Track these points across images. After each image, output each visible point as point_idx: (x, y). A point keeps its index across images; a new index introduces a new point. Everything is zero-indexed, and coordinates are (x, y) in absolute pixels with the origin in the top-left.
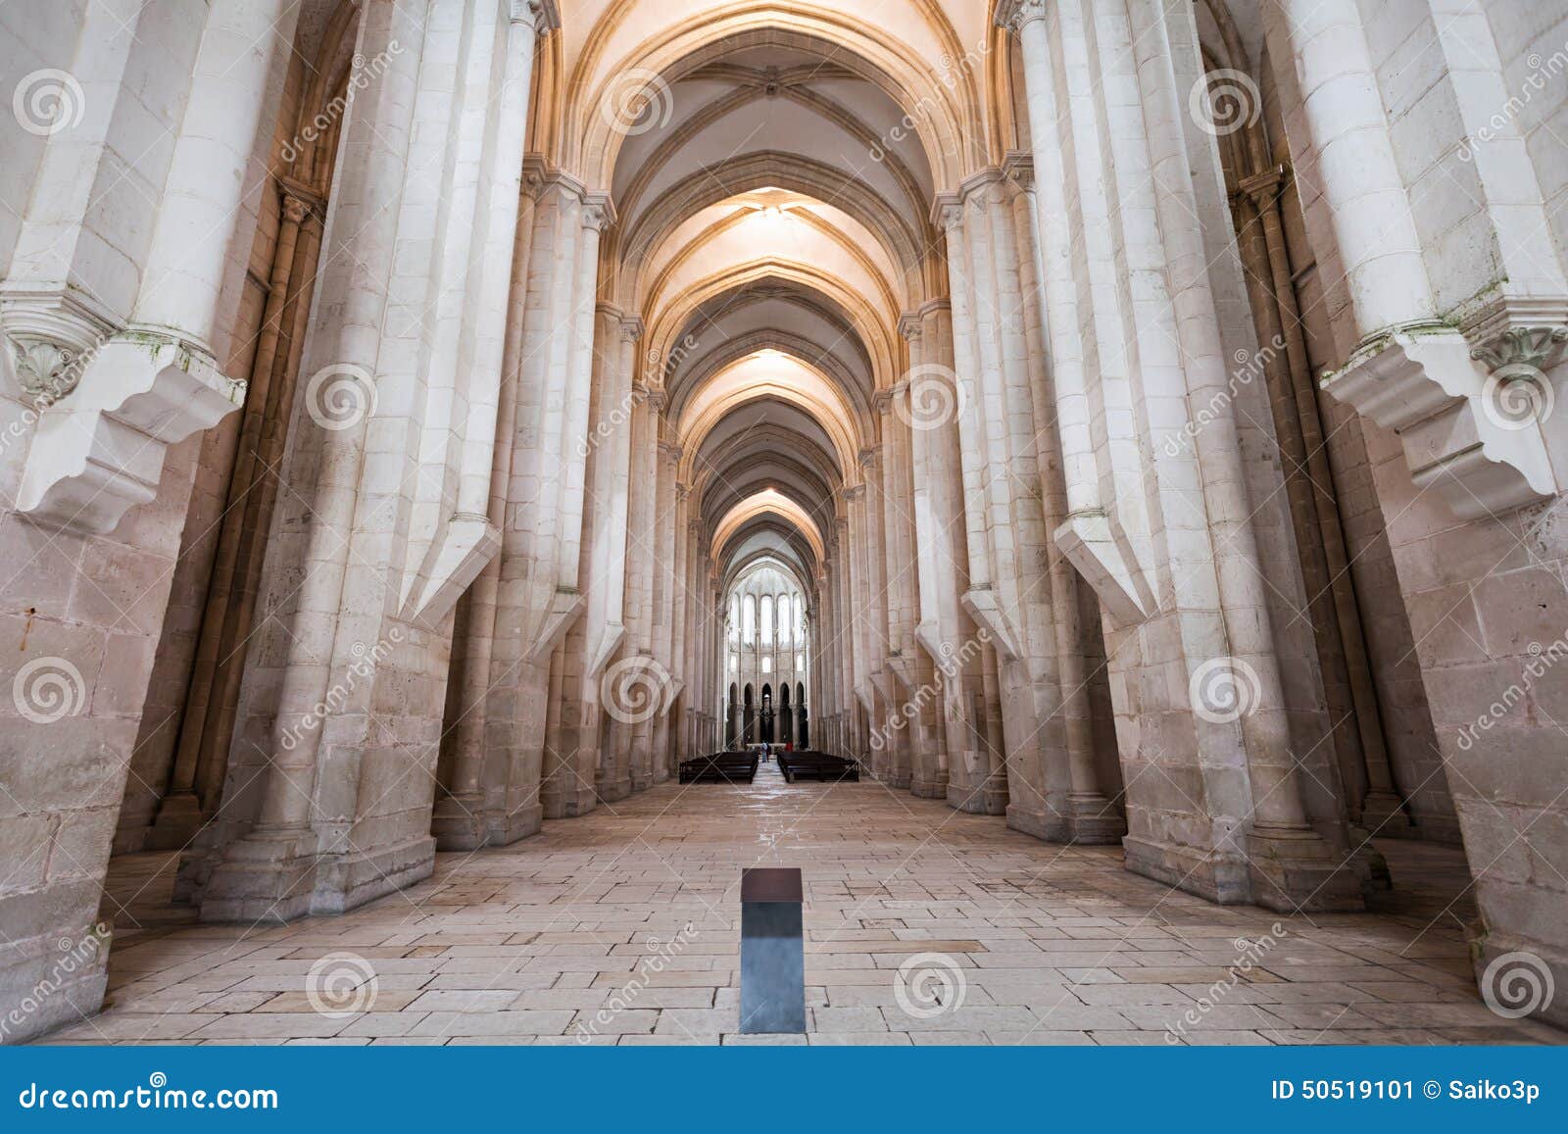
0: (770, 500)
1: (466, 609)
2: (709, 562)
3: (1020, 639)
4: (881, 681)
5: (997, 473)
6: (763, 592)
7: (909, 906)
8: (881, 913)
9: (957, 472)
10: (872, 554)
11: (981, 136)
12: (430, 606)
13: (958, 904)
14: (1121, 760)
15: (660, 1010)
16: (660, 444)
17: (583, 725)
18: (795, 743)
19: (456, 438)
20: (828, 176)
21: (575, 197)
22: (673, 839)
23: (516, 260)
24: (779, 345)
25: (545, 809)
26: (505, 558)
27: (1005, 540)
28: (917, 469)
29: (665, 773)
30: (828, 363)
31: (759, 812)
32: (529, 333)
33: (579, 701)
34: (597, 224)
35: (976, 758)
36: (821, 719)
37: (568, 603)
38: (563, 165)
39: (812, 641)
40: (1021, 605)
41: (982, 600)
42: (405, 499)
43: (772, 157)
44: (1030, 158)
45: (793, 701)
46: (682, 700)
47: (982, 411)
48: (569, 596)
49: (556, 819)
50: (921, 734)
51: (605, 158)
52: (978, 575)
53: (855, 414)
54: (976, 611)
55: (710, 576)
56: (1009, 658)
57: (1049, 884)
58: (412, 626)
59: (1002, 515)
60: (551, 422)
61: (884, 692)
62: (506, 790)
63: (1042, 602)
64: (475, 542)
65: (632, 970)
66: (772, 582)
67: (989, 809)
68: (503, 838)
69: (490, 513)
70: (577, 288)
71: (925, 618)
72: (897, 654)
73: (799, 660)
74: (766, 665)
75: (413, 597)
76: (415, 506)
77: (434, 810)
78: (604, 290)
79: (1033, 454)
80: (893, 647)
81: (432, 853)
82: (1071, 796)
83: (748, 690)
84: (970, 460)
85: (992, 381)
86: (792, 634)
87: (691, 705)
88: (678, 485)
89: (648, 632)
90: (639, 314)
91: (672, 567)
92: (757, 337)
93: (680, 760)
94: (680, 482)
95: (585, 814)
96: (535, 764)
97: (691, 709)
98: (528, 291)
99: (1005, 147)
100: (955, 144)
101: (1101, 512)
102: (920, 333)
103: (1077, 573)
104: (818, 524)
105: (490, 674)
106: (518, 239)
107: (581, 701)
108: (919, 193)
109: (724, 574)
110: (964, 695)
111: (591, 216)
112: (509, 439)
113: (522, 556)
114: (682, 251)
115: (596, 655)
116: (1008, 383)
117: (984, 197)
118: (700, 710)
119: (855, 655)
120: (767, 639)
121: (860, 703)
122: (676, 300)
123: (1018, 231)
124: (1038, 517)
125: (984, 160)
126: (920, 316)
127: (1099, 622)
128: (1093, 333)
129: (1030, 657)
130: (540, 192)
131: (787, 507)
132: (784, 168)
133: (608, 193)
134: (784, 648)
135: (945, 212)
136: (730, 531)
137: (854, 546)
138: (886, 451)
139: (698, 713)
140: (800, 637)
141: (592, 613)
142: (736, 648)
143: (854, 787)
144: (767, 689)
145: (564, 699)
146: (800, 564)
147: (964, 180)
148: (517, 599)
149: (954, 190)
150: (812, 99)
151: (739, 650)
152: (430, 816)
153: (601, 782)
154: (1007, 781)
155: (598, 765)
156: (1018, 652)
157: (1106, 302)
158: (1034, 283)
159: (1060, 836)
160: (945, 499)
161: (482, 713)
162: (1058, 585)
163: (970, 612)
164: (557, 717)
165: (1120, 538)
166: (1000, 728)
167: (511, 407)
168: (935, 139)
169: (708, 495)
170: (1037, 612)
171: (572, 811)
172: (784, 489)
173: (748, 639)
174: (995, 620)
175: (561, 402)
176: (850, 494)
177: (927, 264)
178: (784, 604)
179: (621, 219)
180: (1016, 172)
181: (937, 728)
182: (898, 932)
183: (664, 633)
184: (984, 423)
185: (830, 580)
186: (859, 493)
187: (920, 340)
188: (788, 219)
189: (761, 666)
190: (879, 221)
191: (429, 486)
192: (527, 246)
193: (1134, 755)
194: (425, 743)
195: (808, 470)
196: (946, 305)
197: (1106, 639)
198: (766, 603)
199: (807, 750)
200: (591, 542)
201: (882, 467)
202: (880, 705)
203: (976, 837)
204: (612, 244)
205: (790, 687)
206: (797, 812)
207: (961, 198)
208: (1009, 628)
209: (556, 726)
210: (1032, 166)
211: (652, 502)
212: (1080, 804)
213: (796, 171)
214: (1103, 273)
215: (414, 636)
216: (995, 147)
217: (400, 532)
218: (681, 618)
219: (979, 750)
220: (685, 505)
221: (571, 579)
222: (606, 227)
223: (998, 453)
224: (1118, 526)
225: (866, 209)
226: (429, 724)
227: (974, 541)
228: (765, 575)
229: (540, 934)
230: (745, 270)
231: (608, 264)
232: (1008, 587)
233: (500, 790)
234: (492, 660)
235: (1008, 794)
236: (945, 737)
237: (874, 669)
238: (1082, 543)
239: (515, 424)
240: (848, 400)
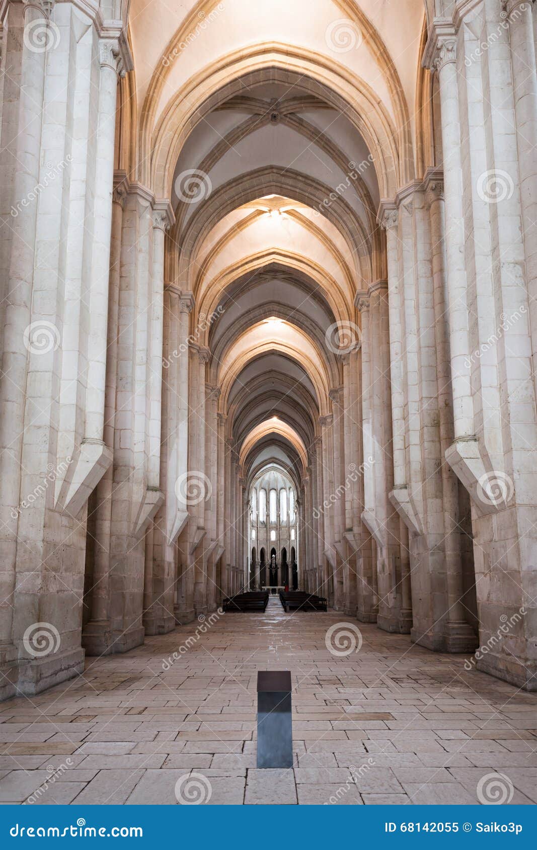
0: (275, 425)
1: (94, 501)
2: (238, 467)
3: (422, 522)
4: (340, 547)
5: (413, 408)
6: (271, 487)
7: (352, 691)
8: (337, 696)
9: (389, 407)
10: (337, 462)
11: (411, 156)
12: (73, 501)
13: (380, 690)
14: (478, 601)
15: (214, 754)
16: (207, 386)
17: (166, 577)
18: (290, 586)
19: (81, 385)
20: (312, 186)
21: (148, 204)
22: (219, 648)
23: (112, 254)
24: (281, 315)
25: (146, 629)
26: (115, 467)
27: (416, 455)
28: (365, 404)
29: (215, 605)
30: (311, 328)
31: (268, 632)
32: (123, 308)
33: (163, 560)
34: (162, 225)
35: (395, 598)
36: (305, 572)
37: (154, 497)
38: (139, 179)
39: (300, 520)
40: (425, 499)
41: (400, 495)
42: (53, 430)
43: (275, 171)
44: (442, 173)
45: (289, 559)
46: (223, 560)
47: (405, 366)
48: (154, 493)
49: (152, 635)
50: (363, 581)
51: (167, 173)
52: (399, 479)
53: (328, 364)
54: (398, 503)
55: (239, 476)
56: (416, 534)
57: (432, 678)
58: (63, 514)
59: (415, 438)
60: (139, 372)
61: (342, 554)
62: (123, 618)
63: (436, 497)
64: (97, 458)
65: (197, 730)
66: (276, 480)
67: (401, 630)
68: (122, 648)
69: (105, 438)
70: (151, 274)
71: (366, 507)
72: (351, 530)
73: (293, 532)
74: (273, 536)
75: (62, 495)
76: (60, 434)
77: (83, 631)
78: (169, 273)
79: (436, 396)
80: (348, 526)
81: (83, 658)
82: (448, 623)
83: (262, 551)
84: (397, 400)
85: (412, 343)
86: (288, 515)
87: (228, 562)
88: (218, 414)
89: (202, 515)
90: (191, 292)
91: (216, 472)
92: (266, 308)
93: (223, 598)
94: (220, 412)
95: (168, 633)
96: (139, 600)
97: (229, 565)
98: (121, 277)
99: (426, 165)
100: (394, 162)
101: (475, 438)
102: (368, 306)
103: (459, 480)
104: (304, 442)
105: (110, 544)
106: (113, 237)
107: (164, 561)
108: (370, 199)
109: (247, 476)
110: (388, 558)
111: (159, 220)
112: (114, 385)
113: (125, 466)
114: (218, 243)
115: (172, 530)
116: (422, 345)
117: (411, 203)
118: (234, 564)
119: (326, 529)
120: (273, 518)
121: (328, 562)
122: (216, 280)
123: (433, 230)
124: (437, 439)
125: (412, 177)
126: (369, 293)
127: (470, 511)
128: (476, 310)
129: (428, 533)
130: (126, 202)
131: (286, 430)
132: (283, 179)
133: (168, 201)
134: (284, 524)
135: (386, 215)
136: (250, 446)
137: (326, 457)
138: (346, 391)
139: (233, 567)
140: (293, 517)
141: (169, 503)
142: (255, 525)
143: (325, 615)
144: (273, 551)
145: (154, 560)
146: (293, 468)
147: (399, 190)
148: (124, 495)
149: (392, 198)
150: (300, 125)
151: (257, 525)
152: (80, 635)
153: (177, 612)
154: (411, 613)
155: (175, 601)
156: (421, 531)
157: (485, 287)
158: (441, 270)
159: (441, 648)
160: (381, 426)
161: (106, 569)
162: (447, 486)
163: (393, 504)
164: (151, 571)
165: (485, 457)
166: (409, 579)
167: (114, 361)
168: (381, 157)
169: (237, 421)
170: (433, 503)
171: (161, 630)
172: (284, 417)
173: (262, 518)
174: (408, 509)
175: (145, 359)
176: (324, 421)
177: (374, 254)
178: (284, 494)
179: (178, 220)
180: (432, 184)
181: (372, 579)
182: (345, 707)
183: (212, 515)
184: (406, 374)
185: (311, 479)
186: (329, 420)
187: (368, 311)
188: (285, 219)
189: (270, 536)
190: (344, 221)
191: (67, 421)
192: (119, 243)
193: (485, 598)
194: (76, 590)
195: (298, 404)
196: (385, 285)
197: (473, 522)
198: (273, 495)
199: (297, 591)
200: (166, 455)
201: (343, 401)
202: (339, 562)
203: (394, 648)
204: (172, 239)
205: (287, 550)
206: (290, 631)
207: (397, 204)
208: (416, 514)
209: (150, 576)
210: (443, 180)
211: (203, 427)
212: (453, 628)
213: (290, 181)
214: (484, 265)
215: (65, 521)
216: (420, 164)
217: (52, 452)
218: (222, 506)
219: (397, 593)
220: (223, 428)
221: (155, 481)
222: (169, 227)
223: (414, 395)
224: (484, 447)
225: (336, 212)
226: (76, 578)
227: (398, 456)
228: (272, 477)
229: (147, 708)
230: (258, 258)
231: (171, 254)
232: (417, 488)
233: (120, 618)
234: (111, 535)
235: (412, 621)
236: (377, 584)
237: (337, 539)
238: (461, 459)
239: (117, 374)
240: (323, 354)
